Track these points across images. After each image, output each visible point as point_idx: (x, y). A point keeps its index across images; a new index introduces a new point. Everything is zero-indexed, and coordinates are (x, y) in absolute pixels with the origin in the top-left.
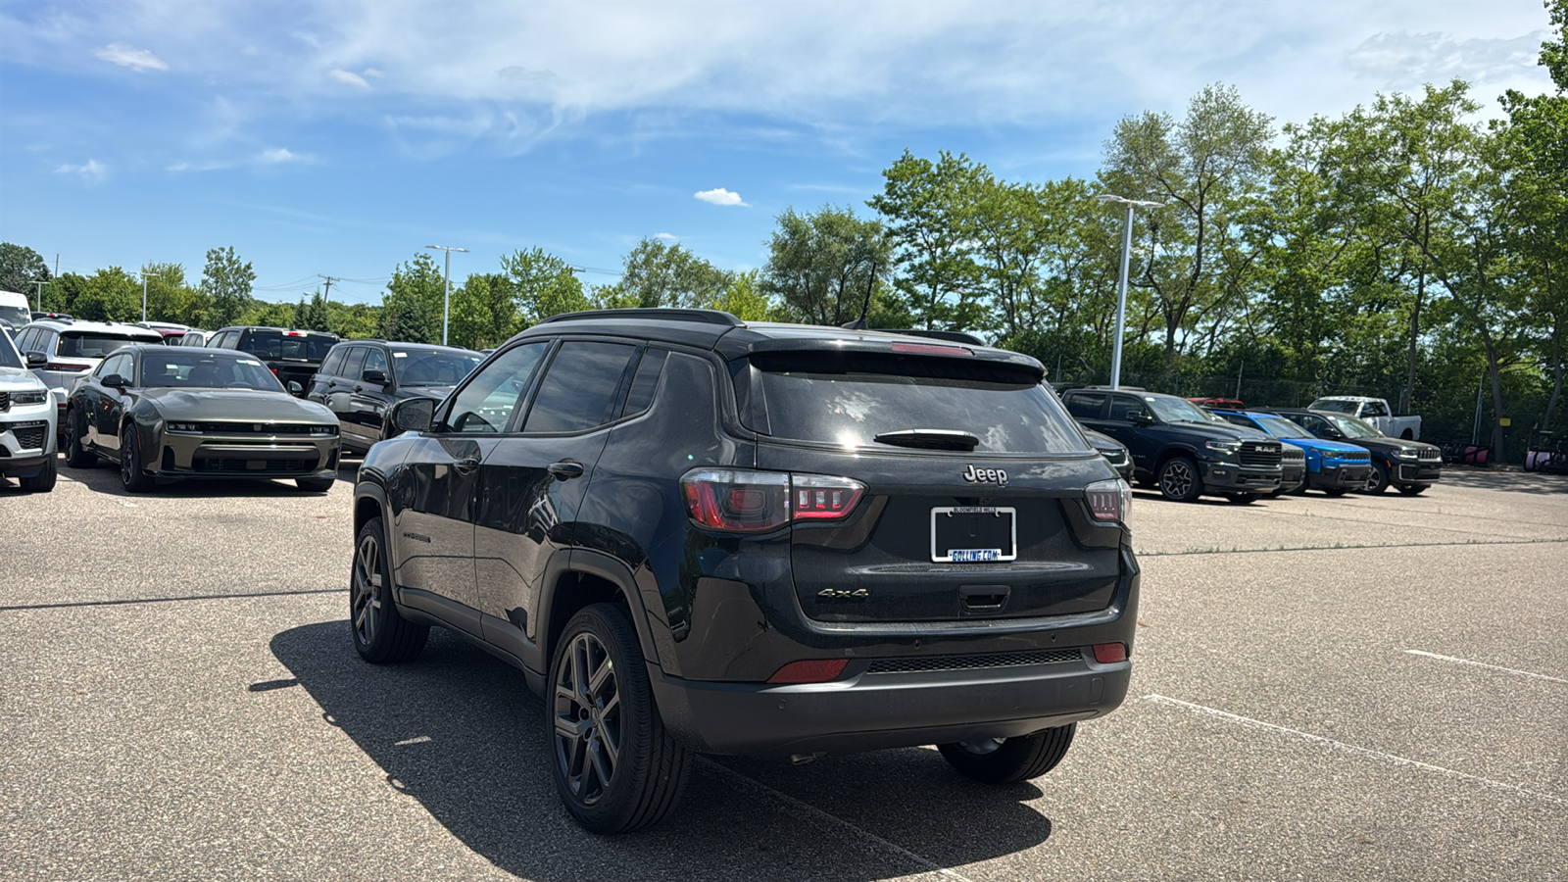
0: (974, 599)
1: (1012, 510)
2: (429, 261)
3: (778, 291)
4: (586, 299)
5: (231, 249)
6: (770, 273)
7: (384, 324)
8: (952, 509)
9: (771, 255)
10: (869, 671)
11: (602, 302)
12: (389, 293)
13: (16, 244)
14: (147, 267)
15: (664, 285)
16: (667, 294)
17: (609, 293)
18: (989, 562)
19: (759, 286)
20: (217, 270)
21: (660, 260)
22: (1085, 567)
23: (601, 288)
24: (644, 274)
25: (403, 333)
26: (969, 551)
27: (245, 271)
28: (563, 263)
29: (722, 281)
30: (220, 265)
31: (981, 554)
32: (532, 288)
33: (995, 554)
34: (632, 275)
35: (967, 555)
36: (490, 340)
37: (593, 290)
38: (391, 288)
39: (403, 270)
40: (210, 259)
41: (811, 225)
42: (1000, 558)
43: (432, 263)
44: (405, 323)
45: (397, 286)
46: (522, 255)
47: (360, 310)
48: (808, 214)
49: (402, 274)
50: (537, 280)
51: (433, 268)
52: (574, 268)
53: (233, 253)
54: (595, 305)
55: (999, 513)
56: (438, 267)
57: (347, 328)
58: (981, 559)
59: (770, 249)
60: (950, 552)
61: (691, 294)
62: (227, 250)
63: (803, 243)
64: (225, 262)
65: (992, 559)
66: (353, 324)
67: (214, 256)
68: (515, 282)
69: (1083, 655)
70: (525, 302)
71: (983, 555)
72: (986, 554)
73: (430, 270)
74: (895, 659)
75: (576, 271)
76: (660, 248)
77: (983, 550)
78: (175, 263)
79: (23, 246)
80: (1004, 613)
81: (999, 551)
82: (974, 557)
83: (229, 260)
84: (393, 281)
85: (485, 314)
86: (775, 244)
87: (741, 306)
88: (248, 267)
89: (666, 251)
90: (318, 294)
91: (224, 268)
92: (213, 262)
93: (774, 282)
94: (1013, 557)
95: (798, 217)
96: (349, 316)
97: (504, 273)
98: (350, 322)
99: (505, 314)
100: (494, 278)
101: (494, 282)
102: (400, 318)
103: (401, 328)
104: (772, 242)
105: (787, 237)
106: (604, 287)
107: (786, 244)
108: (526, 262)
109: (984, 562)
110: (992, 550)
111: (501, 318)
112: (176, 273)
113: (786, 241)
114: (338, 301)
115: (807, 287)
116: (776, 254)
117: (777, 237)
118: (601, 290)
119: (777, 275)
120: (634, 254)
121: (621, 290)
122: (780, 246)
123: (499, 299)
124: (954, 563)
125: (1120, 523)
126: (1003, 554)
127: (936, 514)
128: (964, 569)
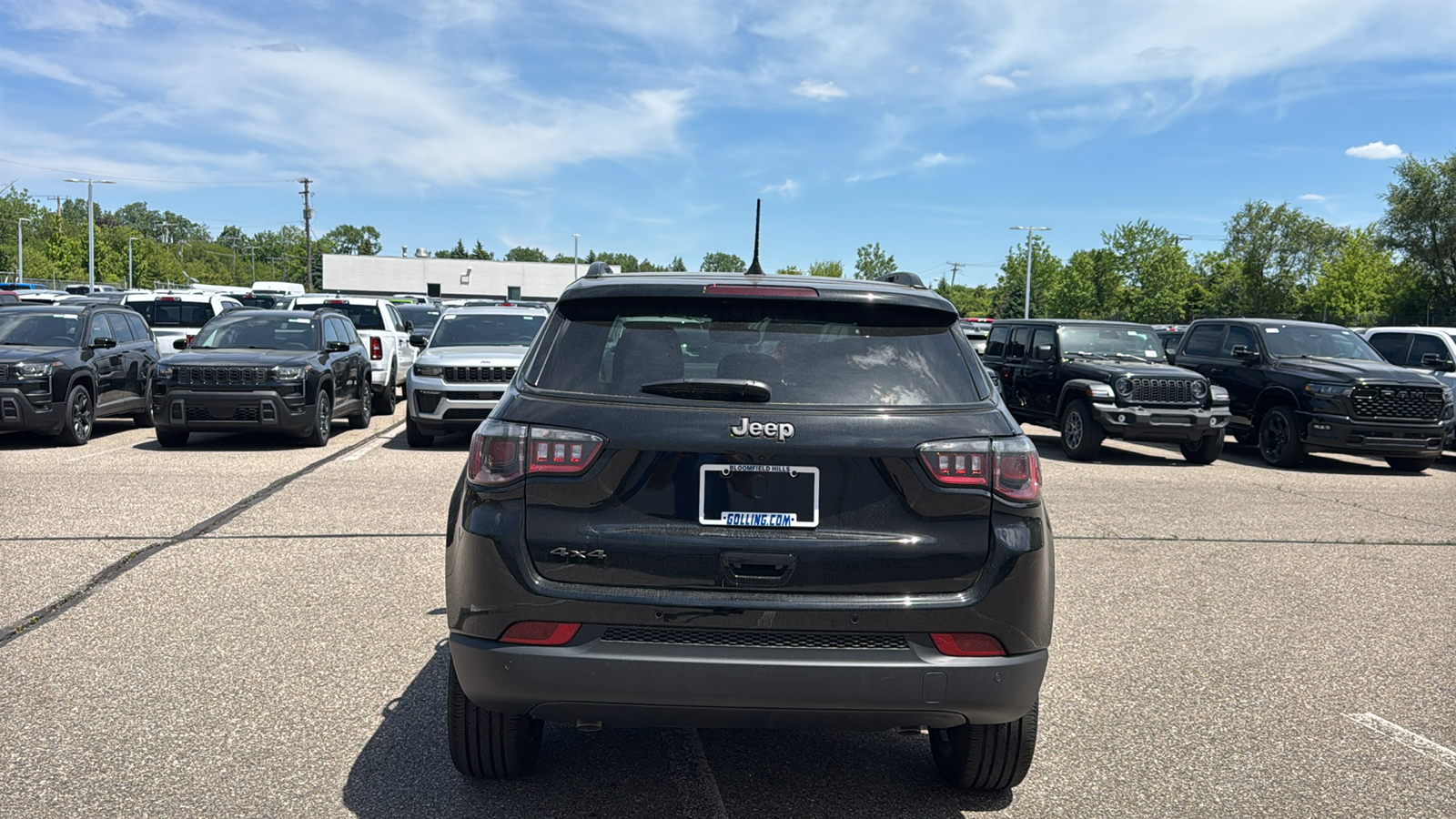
0: (747, 568)
1: (815, 471)
2: (1040, 242)
3: (1398, 246)
4: (1189, 266)
5: (877, 245)
6: (1388, 227)
7: (997, 302)
8: (727, 467)
9: (1388, 208)
10: (603, 638)
11: (1205, 269)
12: (1003, 274)
13: (726, 254)
14: (813, 265)
15: (1269, 248)
16: (1274, 257)
17: (1213, 259)
18: (778, 528)
19: (1376, 242)
20: (866, 263)
21: (1266, 221)
22: (915, 540)
23: (1206, 254)
24: (1248, 238)
25: (1013, 310)
26: (751, 514)
27: (888, 263)
28: (1168, 233)
29: (1334, 239)
30: (869, 260)
31: (768, 519)
32: (1135, 259)
33: (787, 520)
34: (1236, 239)
35: (748, 519)
36: (1093, 312)
37: (1196, 257)
38: (1004, 269)
39: (1016, 253)
40: (860, 255)
41: (1437, 172)
42: (795, 523)
43: (1043, 243)
44: (1015, 301)
45: (1012, 268)
46: (1124, 228)
47: (979, 292)
48: (1433, 160)
49: (1015, 256)
50: (1140, 251)
51: (1044, 248)
52: (1180, 237)
53: (879, 249)
54: (1199, 272)
55: (794, 473)
56: (1048, 247)
57: (967, 308)
58: (768, 523)
59: (1387, 202)
60: (724, 514)
61: (1301, 255)
62: (874, 246)
63: (1428, 191)
64: (872, 257)
65: (783, 524)
66: (973, 304)
67: (863, 252)
68: (1118, 255)
70: (1128, 274)
71: (769, 519)
72: (774, 519)
73: (1040, 250)
74: (634, 628)
75: (1182, 239)
76: (1267, 210)
77: (770, 514)
78: (835, 261)
79: (731, 255)
80: (786, 586)
81: (794, 516)
82: (757, 520)
83: (876, 255)
84: (1007, 263)
85: (1089, 287)
86: (1393, 195)
87: (1356, 265)
88: (891, 260)
89: (1273, 211)
90: (944, 279)
91: (872, 262)
92: (862, 257)
93: (1394, 236)
94: (816, 523)
95: (1420, 164)
96: (970, 297)
97: (1107, 247)
98: (971, 303)
99: (1109, 286)
100: (1099, 252)
101: (1097, 256)
102: (1011, 296)
103: (1011, 305)
104: (1389, 194)
105: (1408, 187)
106: (1209, 254)
107: (1406, 195)
108: (1130, 234)
109: (771, 528)
110: (783, 515)
111: (1106, 290)
112: (837, 269)
113: (1407, 191)
114: (962, 284)
115: (1434, 238)
116: (1394, 206)
117: (1395, 188)
118: (1206, 257)
119: (1397, 229)
120: (1237, 219)
121: (1227, 254)
122: (1398, 197)
123: (1103, 273)
124: (728, 526)
125: (992, 491)
126: (798, 520)
127: (706, 472)
128: (743, 534)
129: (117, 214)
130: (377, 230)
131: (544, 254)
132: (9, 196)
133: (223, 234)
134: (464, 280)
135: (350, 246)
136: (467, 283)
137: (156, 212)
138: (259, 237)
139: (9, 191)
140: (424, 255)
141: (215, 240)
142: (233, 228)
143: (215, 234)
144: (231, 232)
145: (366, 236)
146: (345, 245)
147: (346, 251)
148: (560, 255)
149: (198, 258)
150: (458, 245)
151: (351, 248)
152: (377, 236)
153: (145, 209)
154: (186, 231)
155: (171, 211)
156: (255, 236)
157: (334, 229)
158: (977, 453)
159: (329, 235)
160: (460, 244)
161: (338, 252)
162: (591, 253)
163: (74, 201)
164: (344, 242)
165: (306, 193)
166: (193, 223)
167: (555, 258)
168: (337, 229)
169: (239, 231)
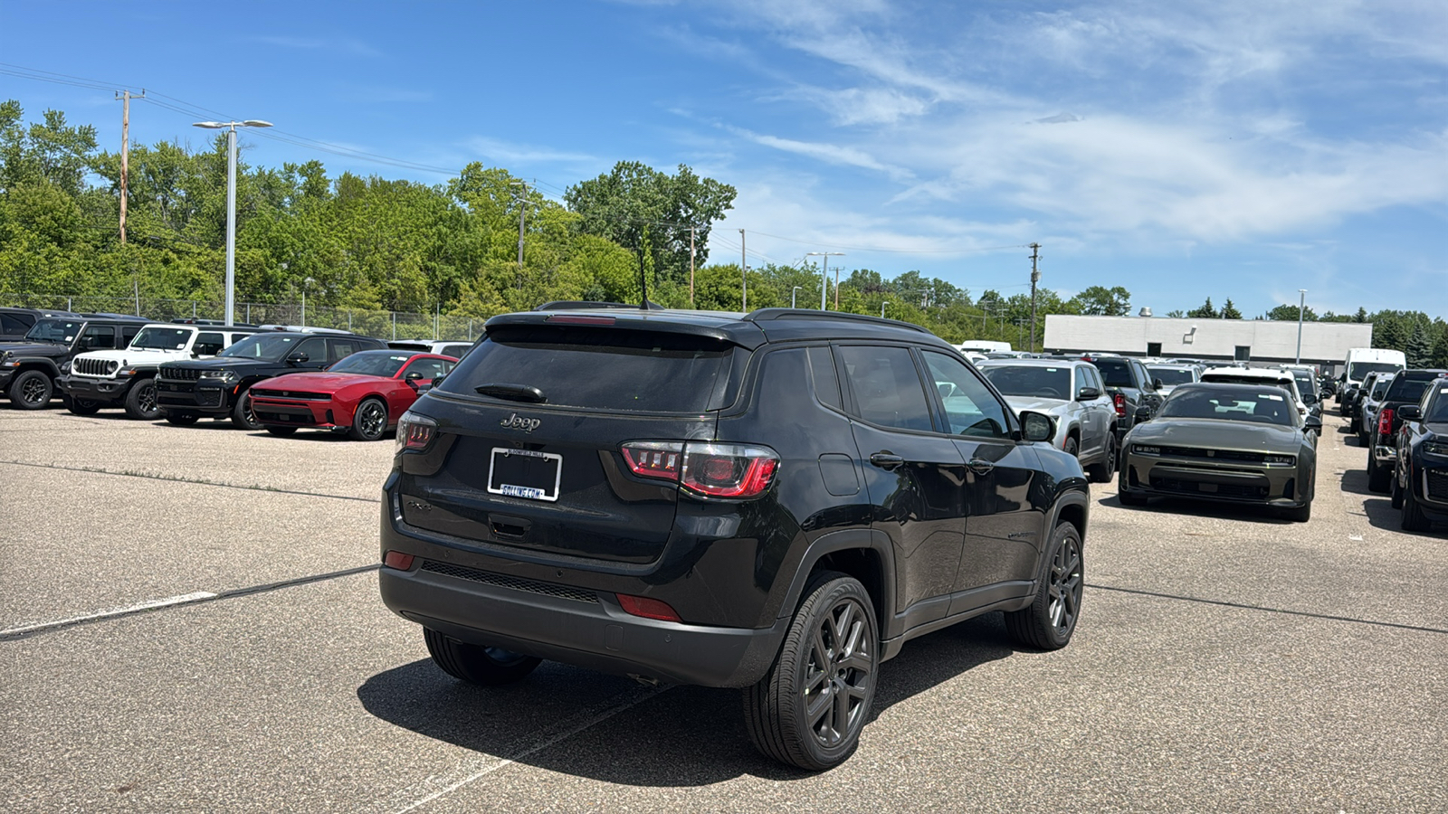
1: (559, 457)
8: (508, 450)
10: (422, 568)
18: (532, 500)
26: (517, 487)
31: (526, 492)
33: (538, 494)
35: (515, 491)
42: (542, 497)
55: (546, 458)
58: (526, 495)
60: (502, 486)
65: (535, 497)
69: (599, 599)
71: (528, 493)
72: (531, 492)
74: (437, 563)
77: (528, 488)
81: (543, 491)
82: (520, 493)
94: (555, 498)
109: (528, 499)
110: (536, 490)
124: (503, 495)
125: (680, 485)
126: (546, 495)
127: (496, 453)
128: (511, 502)
129: (895, 282)
130: (1127, 291)
131: (1313, 312)
132: (802, 268)
133: (983, 298)
134: (1188, 339)
135: (1098, 307)
136: (1190, 343)
137: (926, 279)
138: (1013, 300)
139: (802, 264)
140: (1148, 314)
141: (975, 303)
142: (992, 293)
143: (975, 299)
144: (990, 297)
145: (1115, 297)
146: (1094, 306)
147: (1094, 312)
148: (1329, 313)
149: (952, 320)
150: (1205, 304)
151: (1099, 309)
152: (1126, 296)
153: (917, 277)
154: (950, 295)
155: (939, 278)
156: (1009, 299)
157: (1084, 291)
158: (673, 453)
159: (1079, 297)
160: (1208, 302)
161: (1086, 313)
162: (1361, 310)
163: (860, 272)
164: (1093, 303)
165: (1035, 257)
166: (957, 288)
167: (1323, 316)
168: (1088, 290)
169: (997, 294)
